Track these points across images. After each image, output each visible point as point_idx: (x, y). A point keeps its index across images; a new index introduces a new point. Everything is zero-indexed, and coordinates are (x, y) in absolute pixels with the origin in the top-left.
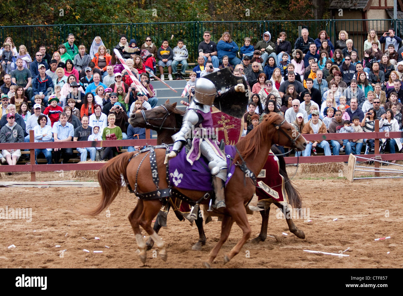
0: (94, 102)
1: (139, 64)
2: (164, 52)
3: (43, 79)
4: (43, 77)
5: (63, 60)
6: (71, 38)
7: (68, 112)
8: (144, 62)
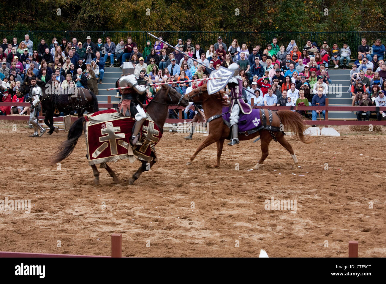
0: (290, 81)
1: (319, 58)
2: (335, 51)
3: (257, 66)
4: (257, 65)
5: (270, 55)
6: (275, 40)
7: (274, 88)
8: (322, 57)
